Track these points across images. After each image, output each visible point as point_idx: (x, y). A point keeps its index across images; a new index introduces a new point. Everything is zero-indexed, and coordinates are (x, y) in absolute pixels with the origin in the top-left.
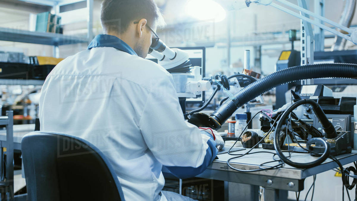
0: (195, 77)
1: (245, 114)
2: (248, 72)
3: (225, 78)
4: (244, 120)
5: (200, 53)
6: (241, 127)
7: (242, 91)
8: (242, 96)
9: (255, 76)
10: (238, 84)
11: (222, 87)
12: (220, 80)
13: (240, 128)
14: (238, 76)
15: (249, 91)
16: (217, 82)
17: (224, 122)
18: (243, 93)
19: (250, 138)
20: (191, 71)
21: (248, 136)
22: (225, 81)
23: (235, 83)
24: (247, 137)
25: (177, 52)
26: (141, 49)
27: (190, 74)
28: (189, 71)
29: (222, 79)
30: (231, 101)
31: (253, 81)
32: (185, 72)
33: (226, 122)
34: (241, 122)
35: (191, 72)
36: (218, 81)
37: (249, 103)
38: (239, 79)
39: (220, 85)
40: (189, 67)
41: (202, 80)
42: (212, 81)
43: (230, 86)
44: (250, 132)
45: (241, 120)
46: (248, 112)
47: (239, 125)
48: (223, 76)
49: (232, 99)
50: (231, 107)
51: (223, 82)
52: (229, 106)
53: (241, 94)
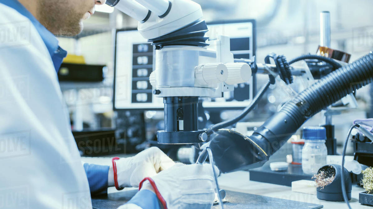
0: (217, 56)
1: (323, 128)
2: (326, 52)
3: (284, 61)
4: (319, 141)
5: (247, 28)
6: (313, 155)
7: (315, 85)
8: (315, 95)
9: (340, 59)
10: (309, 74)
11: (278, 78)
12: (273, 65)
13: (312, 157)
14: (308, 58)
15: (329, 85)
16: (267, 69)
17: (286, 141)
18: (317, 91)
19: (331, 179)
21: (328, 176)
22: (282, 66)
23: (303, 72)
24: (326, 178)
25: (172, 2)
27: (206, 48)
28: (205, 42)
29: (278, 63)
30: (294, 105)
31: (335, 67)
33: (289, 141)
34: (315, 145)
35: (208, 45)
36: (269, 66)
37: (330, 107)
38: (311, 64)
39: (273, 74)
42: (256, 66)
43: (294, 77)
44: (333, 167)
45: (315, 141)
46: (328, 123)
47: (311, 149)
48: (278, 58)
49: (296, 103)
50: (293, 117)
51: (279, 69)
52: (290, 115)
53: (314, 92)
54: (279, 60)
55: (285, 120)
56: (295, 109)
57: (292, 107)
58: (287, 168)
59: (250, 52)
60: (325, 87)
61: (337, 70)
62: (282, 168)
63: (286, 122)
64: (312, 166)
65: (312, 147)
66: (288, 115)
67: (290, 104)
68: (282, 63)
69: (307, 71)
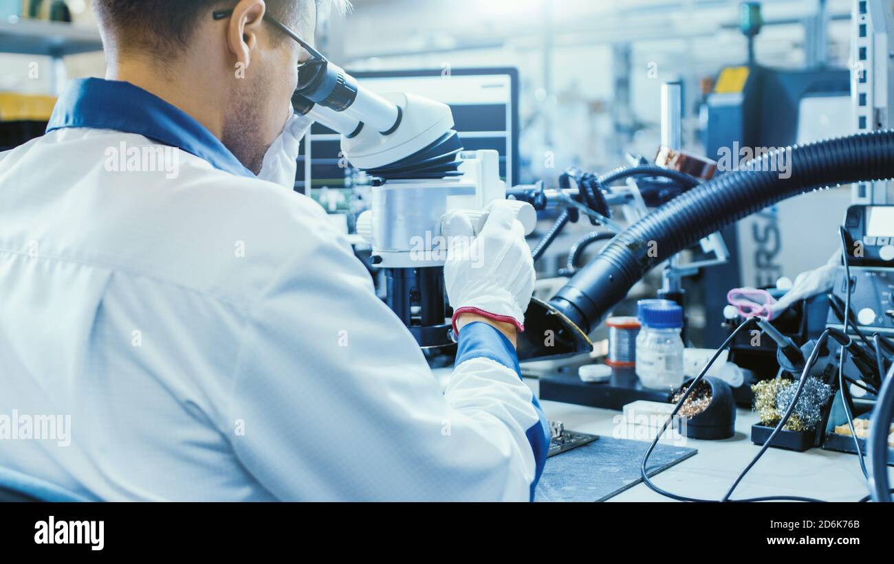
0: (478, 191)
3: (594, 185)
4: (670, 330)
5: (501, 86)
6: (661, 355)
8: (661, 231)
10: (639, 202)
11: (583, 208)
12: (575, 190)
13: (660, 358)
14: (639, 172)
16: (566, 198)
20: (460, 169)
21: (697, 396)
22: (591, 194)
23: (629, 197)
24: (694, 399)
25: (403, 106)
26: (254, 112)
27: (458, 180)
28: (456, 170)
29: (582, 188)
30: (625, 247)
32: (440, 177)
34: (663, 337)
35: (462, 174)
36: (566, 193)
39: (576, 205)
40: (453, 157)
41: (507, 197)
42: (543, 196)
44: (706, 381)
45: (662, 331)
46: (674, 290)
47: (654, 345)
48: (584, 179)
49: (628, 243)
50: (623, 271)
51: (584, 198)
52: (618, 266)
53: (659, 224)
54: (586, 183)
55: (611, 276)
56: (627, 256)
57: (622, 251)
58: (610, 377)
59: (507, 134)
60: (679, 216)
61: (694, 190)
62: (602, 378)
63: (612, 279)
64: (659, 375)
65: (659, 342)
66: (613, 264)
67: (616, 245)
68: (590, 189)
69: (635, 196)
